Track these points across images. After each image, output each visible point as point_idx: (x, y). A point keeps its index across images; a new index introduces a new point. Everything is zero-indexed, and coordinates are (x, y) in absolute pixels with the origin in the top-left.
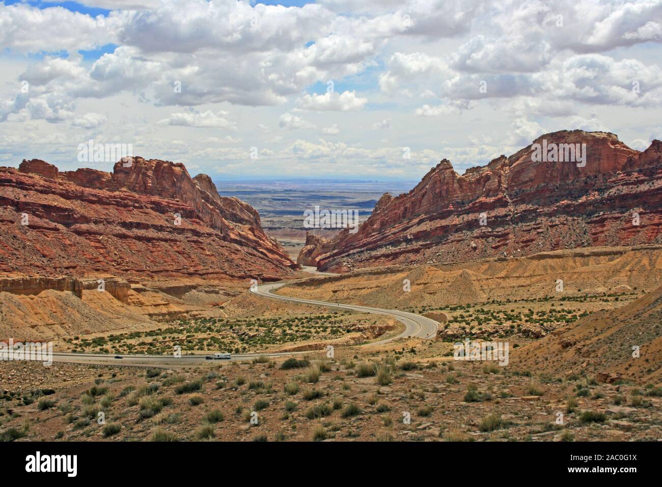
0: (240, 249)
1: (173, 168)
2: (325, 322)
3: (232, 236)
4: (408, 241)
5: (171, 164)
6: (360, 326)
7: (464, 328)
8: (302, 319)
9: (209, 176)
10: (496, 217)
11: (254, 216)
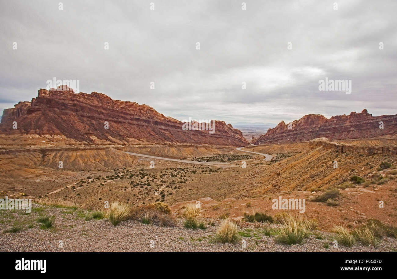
0: (236, 140)
3: (236, 137)
7: (277, 159)
9: (231, 124)
10: (294, 134)
11: (241, 133)
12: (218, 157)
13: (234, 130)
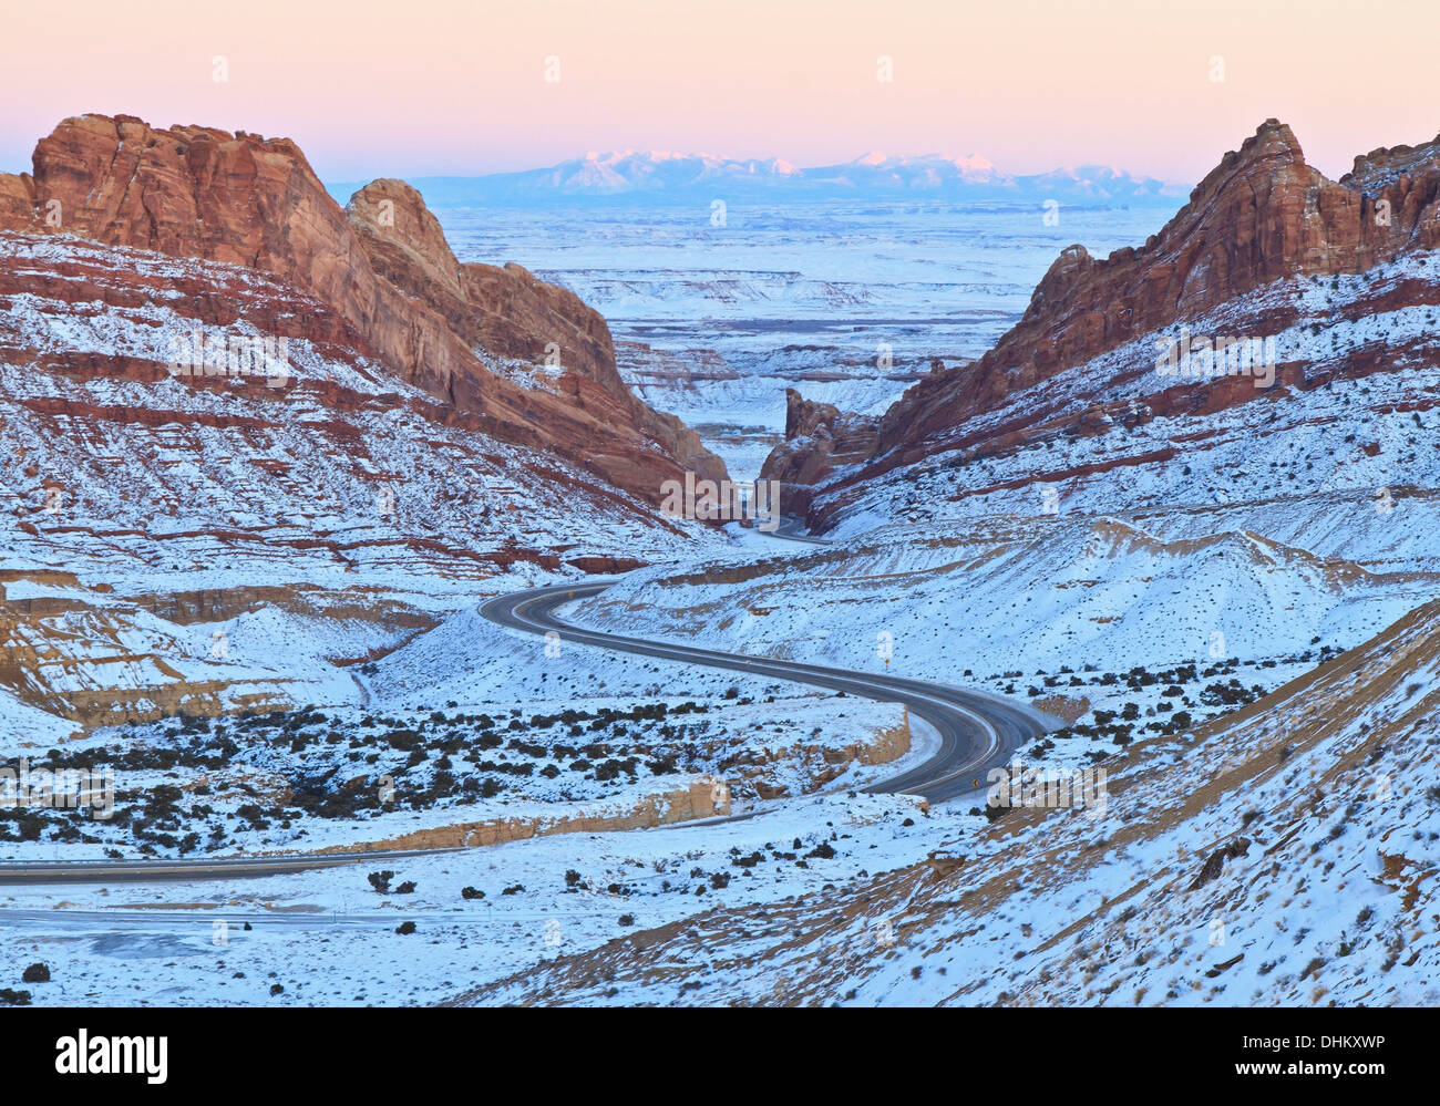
1: (257, 155)
4: (1132, 422)
5: (255, 142)
6: (754, 748)
9: (416, 186)
11: (590, 332)
13: (479, 281)
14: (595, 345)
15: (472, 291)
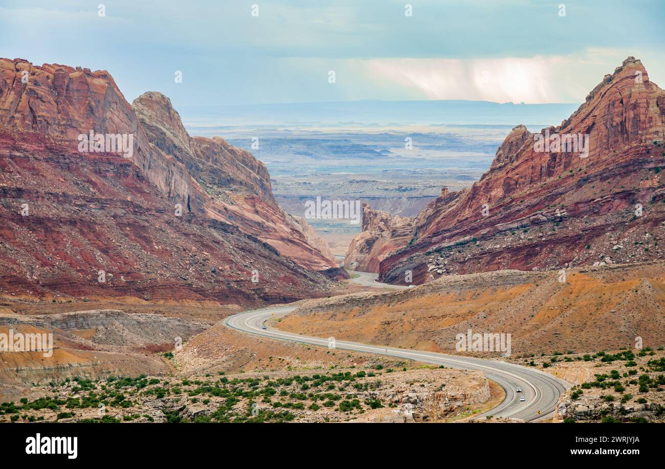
0: (221, 238)
1: (89, 79)
2: (347, 385)
3: (212, 214)
5: (87, 72)
6: (411, 395)
8: (307, 379)
9: (167, 96)
11: (258, 173)
12: (72, 404)
13: (200, 146)
14: (261, 181)
15: (196, 151)
